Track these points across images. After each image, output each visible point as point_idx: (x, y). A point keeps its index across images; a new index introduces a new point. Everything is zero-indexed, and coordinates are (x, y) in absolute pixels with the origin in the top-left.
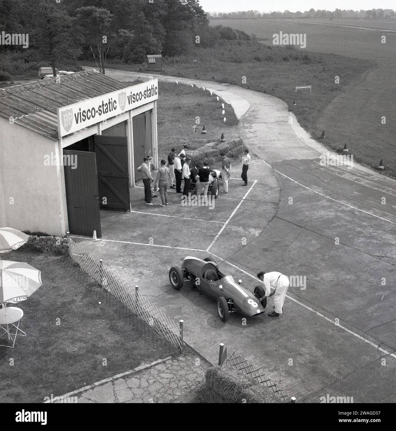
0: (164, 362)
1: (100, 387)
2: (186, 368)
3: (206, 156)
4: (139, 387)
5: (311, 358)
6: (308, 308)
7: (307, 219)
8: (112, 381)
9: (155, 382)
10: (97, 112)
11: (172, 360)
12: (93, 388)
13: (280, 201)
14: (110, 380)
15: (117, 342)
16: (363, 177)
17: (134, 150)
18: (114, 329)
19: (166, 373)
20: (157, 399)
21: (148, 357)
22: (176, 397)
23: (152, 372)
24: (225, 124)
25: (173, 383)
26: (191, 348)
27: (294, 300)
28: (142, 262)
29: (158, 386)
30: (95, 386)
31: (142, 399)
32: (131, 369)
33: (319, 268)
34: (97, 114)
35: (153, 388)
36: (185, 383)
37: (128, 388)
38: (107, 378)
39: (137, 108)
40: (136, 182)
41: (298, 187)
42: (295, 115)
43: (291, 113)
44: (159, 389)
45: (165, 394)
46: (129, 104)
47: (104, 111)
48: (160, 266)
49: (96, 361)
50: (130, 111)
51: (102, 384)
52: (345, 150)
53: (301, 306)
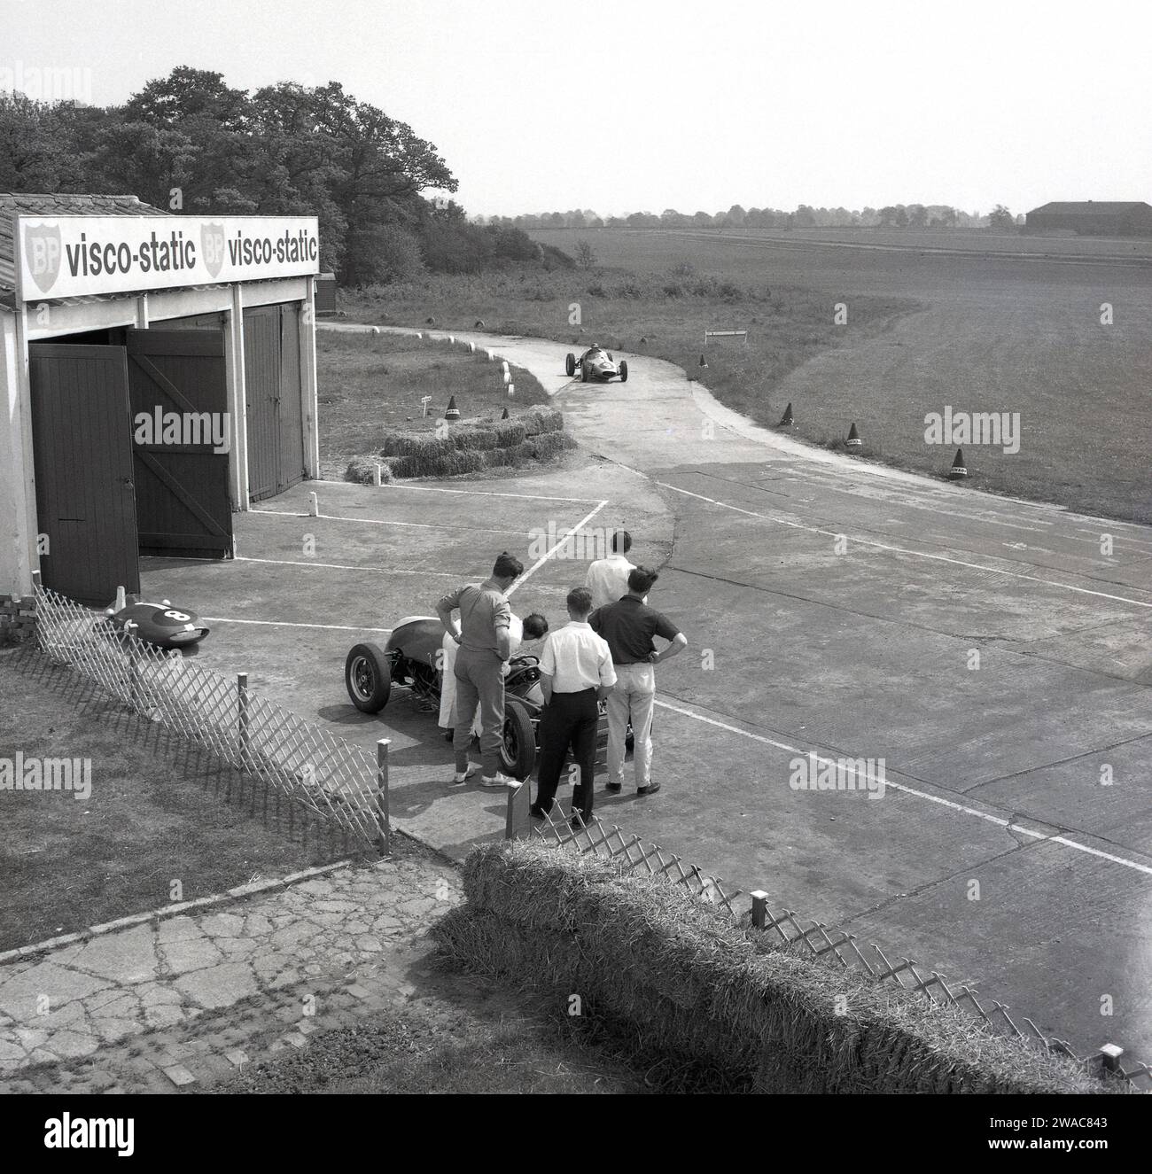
0: (327, 875)
1: (111, 936)
2: (399, 887)
3: (460, 447)
4: (244, 934)
5: (803, 852)
6: (778, 745)
7: (757, 571)
8: (151, 922)
9: (295, 921)
10: (136, 258)
11: (354, 869)
12: (85, 941)
13: (676, 538)
14: (144, 919)
15: (173, 830)
16: (909, 493)
17: (248, 405)
18: (165, 802)
19: (334, 900)
20: (302, 961)
21: (276, 861)
22: (365, 956)
23: (286, 900)
24: (512, 400)
25: (354, 922)
26: (415, 840)
27: (735, 730)
28: (263, 659)
29: (304, 931)
30: (93, 936)
31: (251, 964)
32: (216, 891)
33: (806, 664)
34: (135, 266)
35: (287, 938)
36: (396, 922)
37: (204, 937)
38: (134, 913)
39: (256, 282)
40: (252, 500)
41: (727, 512)
42: (707, 386)
43: (694, 384)
44: (309, 937)
45: (327, 948)
46: (234, 264)
47: (158, 263)
48: (318, 667)
49: (102, 877)
50: (235, 284)
51: (117, 930)
52: (852, 442)
53: (759, 742)
